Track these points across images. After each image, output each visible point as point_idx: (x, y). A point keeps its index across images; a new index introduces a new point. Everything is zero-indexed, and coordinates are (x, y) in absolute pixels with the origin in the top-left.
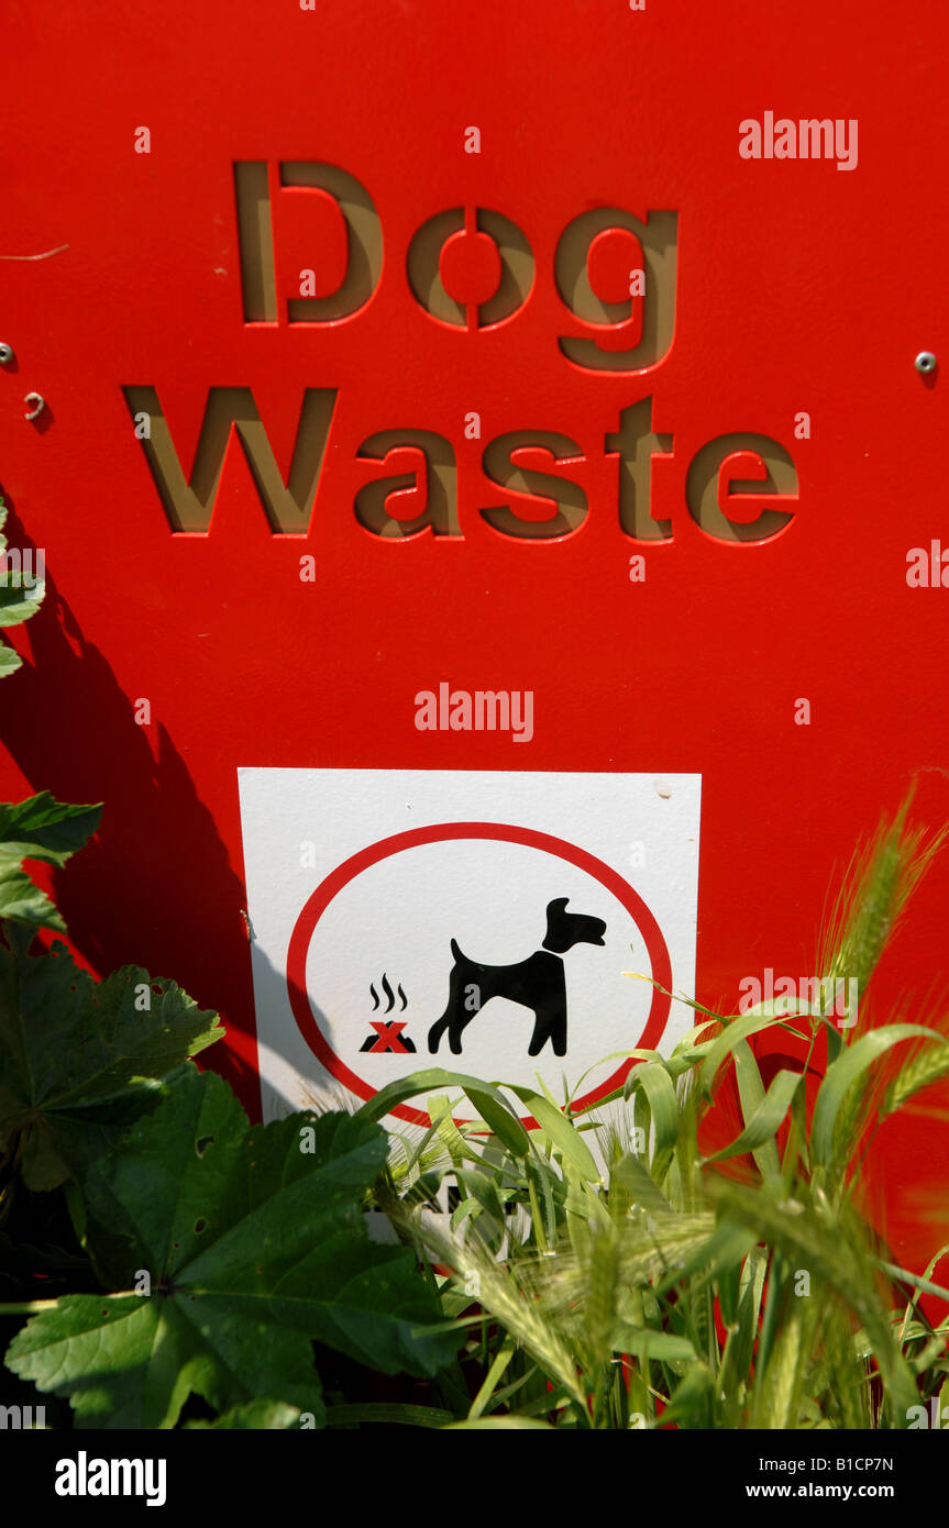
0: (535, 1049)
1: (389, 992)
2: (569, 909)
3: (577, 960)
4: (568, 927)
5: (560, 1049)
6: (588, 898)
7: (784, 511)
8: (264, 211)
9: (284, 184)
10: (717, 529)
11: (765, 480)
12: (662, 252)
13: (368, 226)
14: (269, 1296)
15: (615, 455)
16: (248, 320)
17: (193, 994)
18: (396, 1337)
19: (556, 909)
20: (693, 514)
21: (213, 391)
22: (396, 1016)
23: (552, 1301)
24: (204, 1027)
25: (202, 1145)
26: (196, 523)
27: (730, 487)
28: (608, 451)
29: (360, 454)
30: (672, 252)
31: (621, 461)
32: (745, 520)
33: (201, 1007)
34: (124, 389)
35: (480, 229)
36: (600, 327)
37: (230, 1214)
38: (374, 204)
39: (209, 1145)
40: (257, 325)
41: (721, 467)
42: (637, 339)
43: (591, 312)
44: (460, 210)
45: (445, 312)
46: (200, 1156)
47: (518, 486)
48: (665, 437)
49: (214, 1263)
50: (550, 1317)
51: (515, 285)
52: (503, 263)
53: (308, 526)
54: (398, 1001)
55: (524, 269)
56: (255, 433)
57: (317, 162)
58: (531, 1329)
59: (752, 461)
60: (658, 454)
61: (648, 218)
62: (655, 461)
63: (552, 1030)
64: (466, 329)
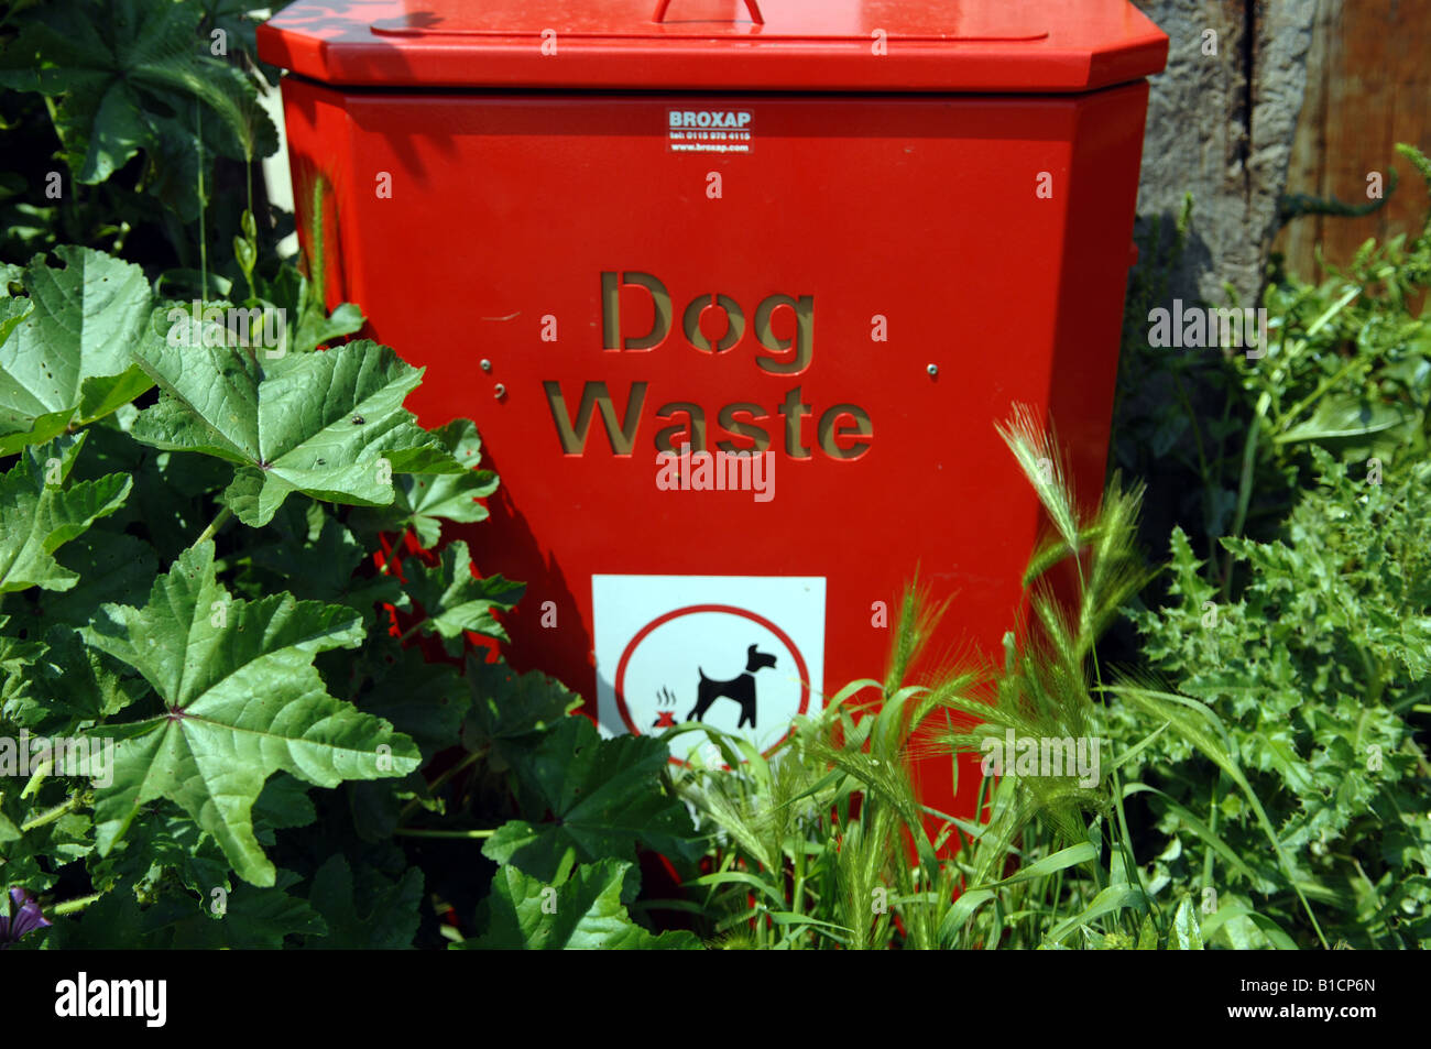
0: (741, 725)
1: (667, 694)
2: (759, 650)
3: (762, 677)
4: (759, 660)
5: (753, 725)
6: (769, 644)
7: (866, 443)
8: (615, 296)
9: (625, 283)
10: (833, 452)
11: (856, 427)
12: (805, 315)
13: (664, 303)
14: (611, 827)
15: (783, 415)
16: (605, 348)
17: (567, 685)
18: (674, 845)
19: (752, 649)
20: (821, 444)
21: (587, 383)
22: (669, 708)
23: (757, 822)
24: (572, 700)
25: (577, 752)
26: (576, 448)
27: (838, 431)
28: (779, 413)
29: (658, 415)
30: (811, 316)
31: (786, 419)
32: (846, 447)
33: (571, 691)
34: (544, 383)
35: (718, 304)
36: (775, 352)
37: (590, 787)
38: (666, 292)
39: (580, 751)
40: (610, 351)
41: (835, 420)
42: (794, 358)
43: (770, 343)
44: (708, 295)
45: (700, 344)
46: (577, 756)
47: (735, 430)
48: (807, 406)
49: (583, 811)
50: (756, 832)
51: (734, 331)
52: (729, 321)
53: (631, 451)
54: (671, 700)
55: (739, 323)
56: (607, 404)
57: (641, 273)
58: (747, 838)
59: (850, 418)
60: (804, 414)
61: (800, 298)
62: (803, 418)
63: (749, 714)
64: (711, 353)
